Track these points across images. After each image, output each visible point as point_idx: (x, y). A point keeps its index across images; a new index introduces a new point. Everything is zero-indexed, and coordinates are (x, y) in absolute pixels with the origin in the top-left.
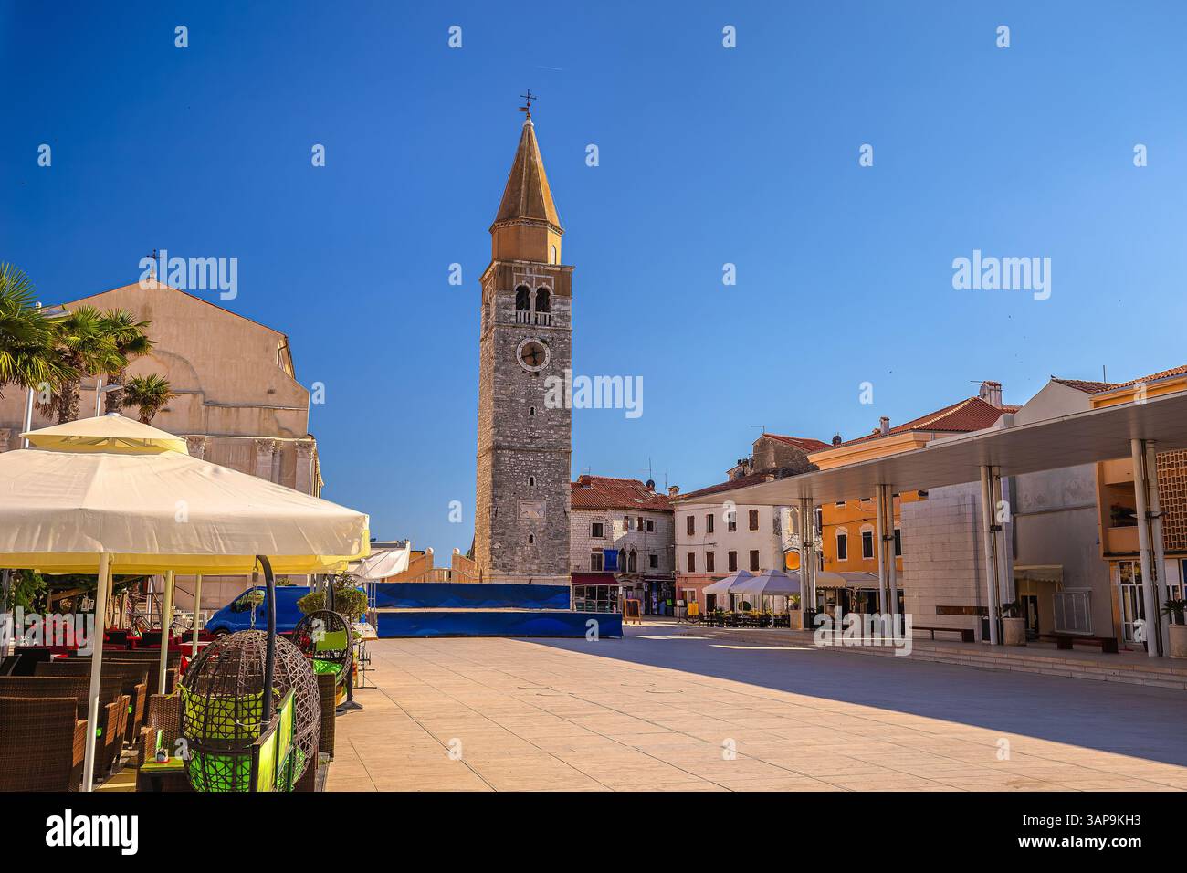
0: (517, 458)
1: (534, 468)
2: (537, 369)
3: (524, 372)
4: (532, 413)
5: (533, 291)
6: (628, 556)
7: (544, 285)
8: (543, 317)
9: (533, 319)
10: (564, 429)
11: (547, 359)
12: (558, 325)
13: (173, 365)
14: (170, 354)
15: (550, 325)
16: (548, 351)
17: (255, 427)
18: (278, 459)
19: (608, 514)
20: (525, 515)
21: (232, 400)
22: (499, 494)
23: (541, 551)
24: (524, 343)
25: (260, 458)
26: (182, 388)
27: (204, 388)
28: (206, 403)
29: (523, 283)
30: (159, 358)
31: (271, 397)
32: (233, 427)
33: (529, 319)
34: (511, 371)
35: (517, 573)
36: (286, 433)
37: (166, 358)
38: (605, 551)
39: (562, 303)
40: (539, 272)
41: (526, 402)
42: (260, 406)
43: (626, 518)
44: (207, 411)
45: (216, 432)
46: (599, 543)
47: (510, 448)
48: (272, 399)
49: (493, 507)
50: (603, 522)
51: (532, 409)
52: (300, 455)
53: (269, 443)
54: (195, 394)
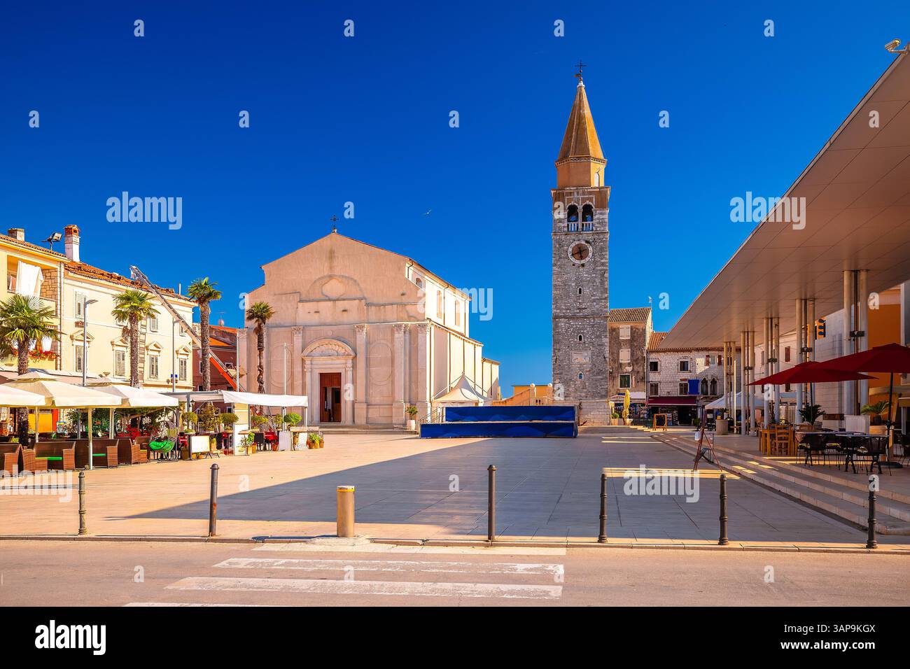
0: (569, 324)
1: (583, 329)
2: (583, 262)
3: (574, 265)
4: (580, 292)
5: (580, 208)
6: (709, 384)
7: (588, 202)
8: (588, 225)
9: (580, 227)
10: (603, 301)
11: (590, 254)
12: (598, 229)
13: (348, 283)
14: (346, 277)
15: (592, 230)
16: (590, 249)
17: (395, 316)
18: (407, 335)
19: (692, 355)
20: (577, 361)
21: (381, 302)
22: (558, 348)
23: (587, 384)
24: (573, 245)
25: (397, 335)
26: (353, 297)
27: (366, 295)
28: (368, 305)
29: (572, 203)
30: (340, 280)
31: (403, 297)
32: (382, 317)
33: (578, 227)
34: (564, 265)
35: (571, 398)
36: (412, 318)
37: (344, 279)
38: (690, 381)
39: (601, 214)
40: (584, 193)
41: (576, 285)
42: (397, 304)
43: (708, 356)
44: (367, 309)
45: (373, 321)
46: (686, 375)
47: (565, 317)
48: (404, 299)
49: (554, 356)
50: (689, 360)
51: (580, 289)
52: (419, 331)
53: (400, 326)
54: (360, 299)
